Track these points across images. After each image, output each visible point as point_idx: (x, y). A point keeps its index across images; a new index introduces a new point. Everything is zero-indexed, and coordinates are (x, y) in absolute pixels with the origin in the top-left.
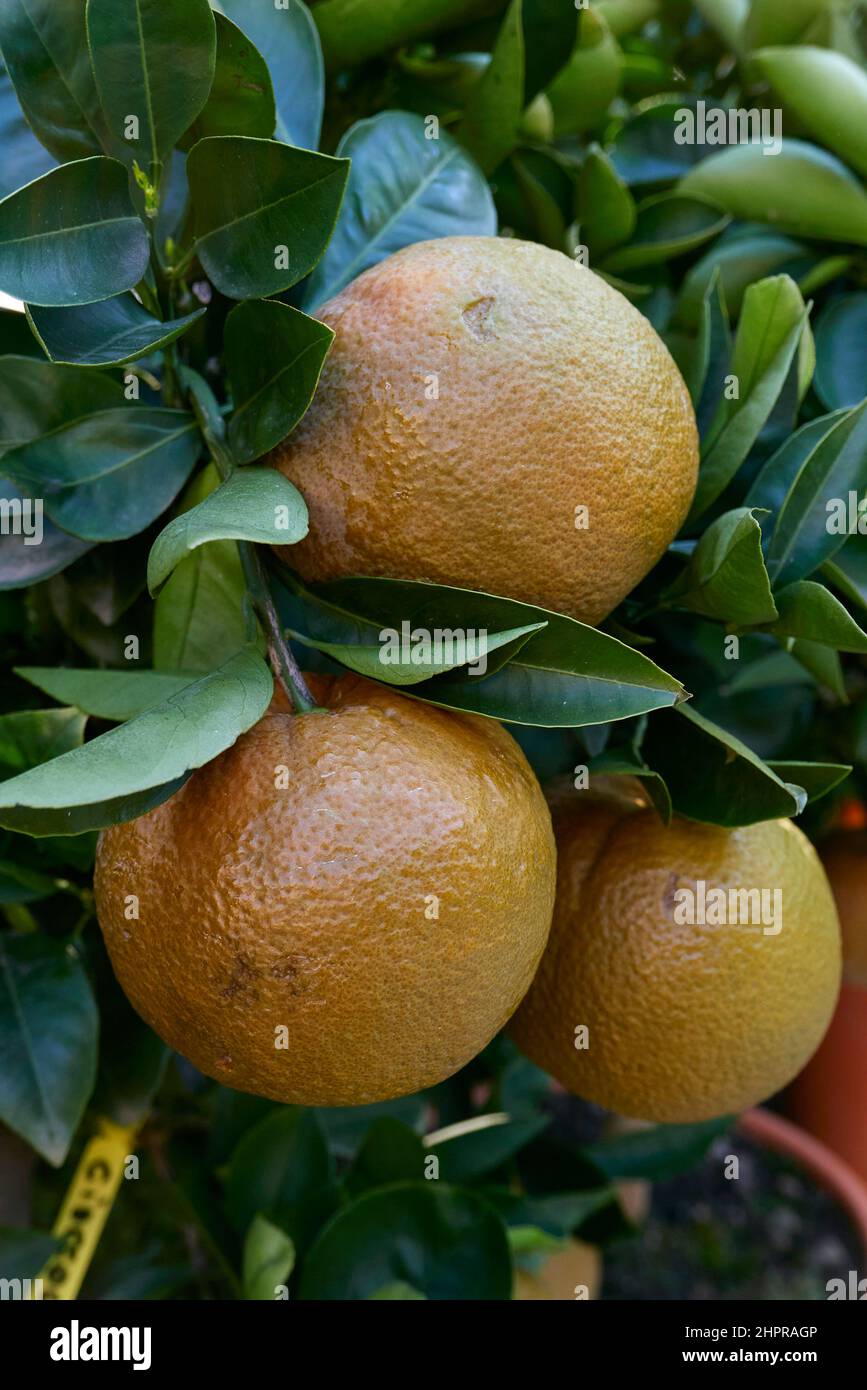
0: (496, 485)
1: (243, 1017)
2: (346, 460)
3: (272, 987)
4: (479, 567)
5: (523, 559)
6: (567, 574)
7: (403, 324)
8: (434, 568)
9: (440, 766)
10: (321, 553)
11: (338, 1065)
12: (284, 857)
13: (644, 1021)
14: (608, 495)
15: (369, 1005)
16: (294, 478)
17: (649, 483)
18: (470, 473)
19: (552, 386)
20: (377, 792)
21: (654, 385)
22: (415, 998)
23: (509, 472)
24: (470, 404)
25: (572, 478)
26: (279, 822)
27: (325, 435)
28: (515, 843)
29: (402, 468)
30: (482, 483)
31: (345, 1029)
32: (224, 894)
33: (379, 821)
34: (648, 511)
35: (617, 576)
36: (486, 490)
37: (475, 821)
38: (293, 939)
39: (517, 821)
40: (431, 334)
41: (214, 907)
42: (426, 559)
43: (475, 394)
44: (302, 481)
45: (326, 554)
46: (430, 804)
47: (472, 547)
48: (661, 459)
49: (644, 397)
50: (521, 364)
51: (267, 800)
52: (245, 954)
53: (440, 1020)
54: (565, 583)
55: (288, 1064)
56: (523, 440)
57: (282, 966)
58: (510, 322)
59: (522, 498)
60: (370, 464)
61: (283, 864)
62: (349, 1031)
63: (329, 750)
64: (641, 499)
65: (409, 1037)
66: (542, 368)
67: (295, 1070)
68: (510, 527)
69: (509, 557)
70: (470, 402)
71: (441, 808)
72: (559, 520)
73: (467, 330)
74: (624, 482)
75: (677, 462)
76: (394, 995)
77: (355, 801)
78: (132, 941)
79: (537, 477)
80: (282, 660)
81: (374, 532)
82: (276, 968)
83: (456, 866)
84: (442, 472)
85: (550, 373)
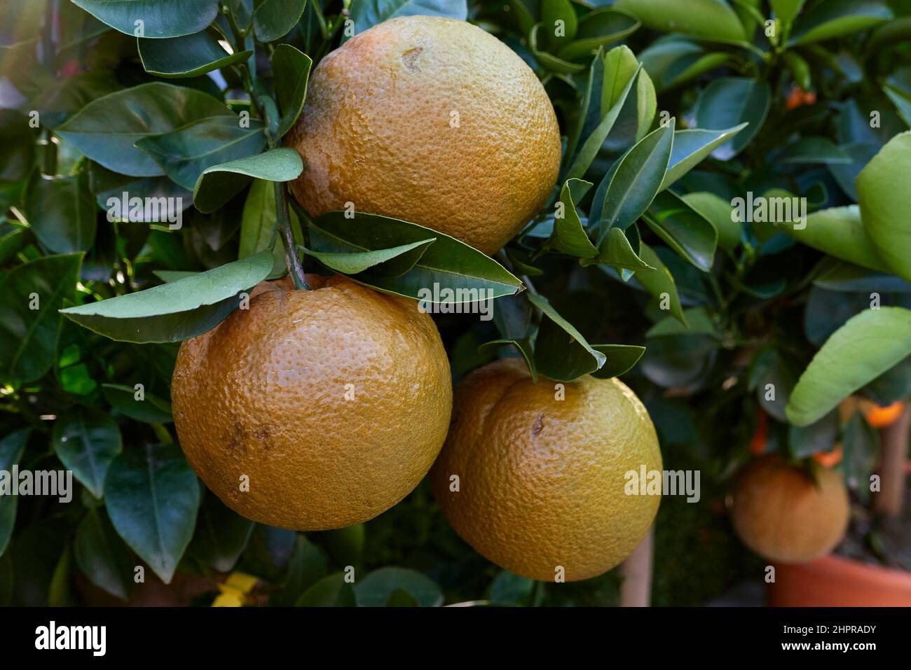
0: (413, 157)
1: (238, 462)
2: (329, 142)
3: (255, 444)
4: (404, 207)
5: (430, 203)
6: (459, 214)
7: (366, 62)
8: (378, 207)
9: (367, 322)
10: (317, 198)
11: (294, 496)
12: (265, 367)
13: (517, 505)
14: (484, 167)
15: (310, 459)
16: (303, 153)
17: (513, 162)
18: (398, 149)
19: (451, 100)
20: (325, 333)
21: (522, 104)
22: (339, 457)
23: (421, 149)
24: (400, 109)
25: (461, 155)
26: (264, 346)
27: (319, 126)
28: (412, 371)
29: (359, 145)
30: (405, 156)
31: (296, 473)
32: (230, 386)
33: (324, 349)
34: (513, 179)
35: (494, 219)
36: (407, 160)
37: (385, 355)
38: (267, 415)
39: (415, 360)
40: (381, 68)
41: (224, 394)
42: (374, 201)
43: (403, 103)
44: (306, 154)
45: (319, 199)
46: (357, 342)
47: (400, 194)
48: (523, 148)
49: (514, 111)
50: (433, 86)
51: (260, 334)
52: (239, 423)
53: (356, 473)
54: (458, 220)
55: (265, 495)
56: (430, 131)
57: (260, 431)
58: (429, 62)
59: (429, 165)
60: (342, 142)
61: (265, 371)
62: (299, 474)
63: (301, 308)
64: (507, 171)
65: (337, 481)
66: (445, 90)
67: (271, 499)
68: (422, 183)
69: (422, 202)
70: (400, 108)
71: (363, 345)
72: (452, 180)
73: (403, 65)
74: (495, 160)
75: (536, 152)
76: (326, 454)
77: (310, 337)
78: (184, 419)
79: (439, 153)
80: (292, 262)
81: (344, 184)
82: (257, 432)
83: (369, 379)
84: (381, 148)
85: (450, 92)
